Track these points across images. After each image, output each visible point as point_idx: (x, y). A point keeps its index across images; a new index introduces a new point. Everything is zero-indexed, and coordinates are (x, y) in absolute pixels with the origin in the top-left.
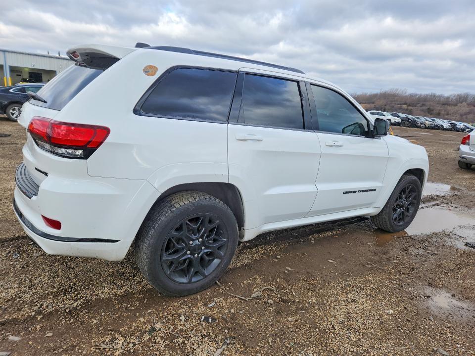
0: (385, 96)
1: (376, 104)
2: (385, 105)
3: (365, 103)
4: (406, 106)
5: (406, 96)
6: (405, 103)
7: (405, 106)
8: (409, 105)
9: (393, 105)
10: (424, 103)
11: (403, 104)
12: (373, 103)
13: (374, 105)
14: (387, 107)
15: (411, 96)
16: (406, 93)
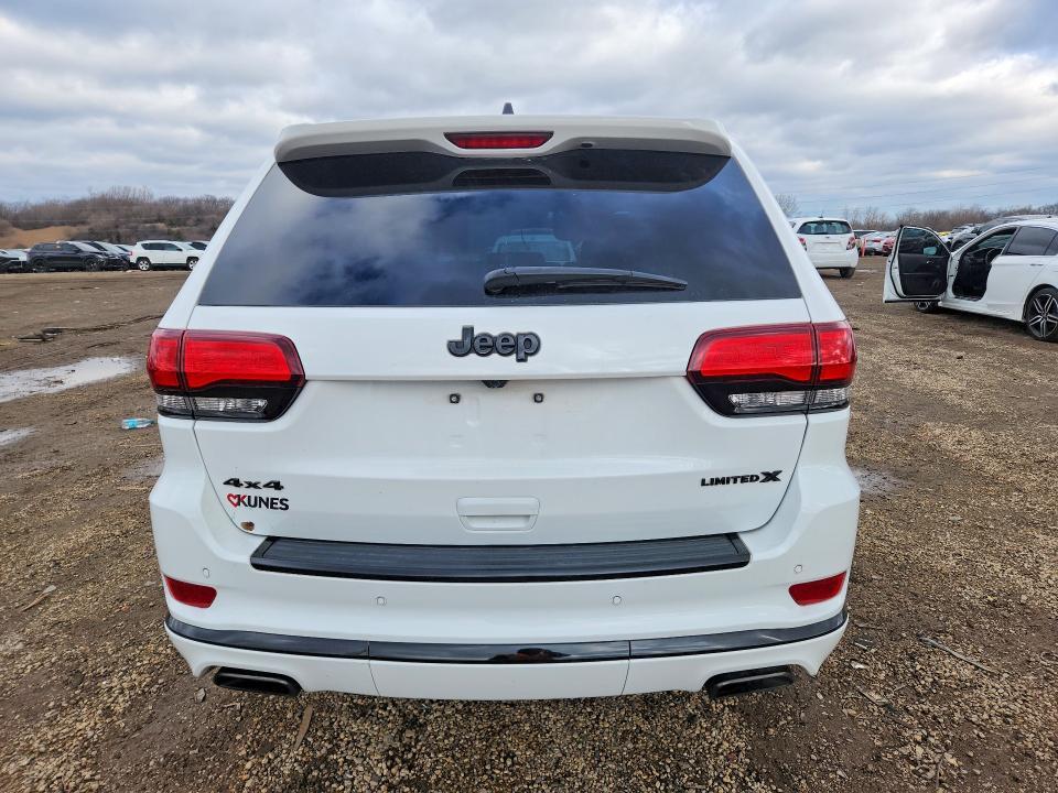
0: (104, 204)
1: (92, 225)
2: (117, 227)
3: (63, 224)
4: (163, 225)
5: (156, 204)
6: (160, 220)
7: (161, 226)
8: (172, 224)
9: (134, 225)
10: (199, 217)
11: (156, 221)
12: (83, 223)
13: (88, 227)
14: (122, 230)
15: (167, 203)
16: (152, 197)
